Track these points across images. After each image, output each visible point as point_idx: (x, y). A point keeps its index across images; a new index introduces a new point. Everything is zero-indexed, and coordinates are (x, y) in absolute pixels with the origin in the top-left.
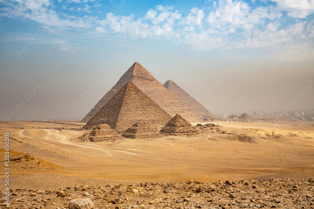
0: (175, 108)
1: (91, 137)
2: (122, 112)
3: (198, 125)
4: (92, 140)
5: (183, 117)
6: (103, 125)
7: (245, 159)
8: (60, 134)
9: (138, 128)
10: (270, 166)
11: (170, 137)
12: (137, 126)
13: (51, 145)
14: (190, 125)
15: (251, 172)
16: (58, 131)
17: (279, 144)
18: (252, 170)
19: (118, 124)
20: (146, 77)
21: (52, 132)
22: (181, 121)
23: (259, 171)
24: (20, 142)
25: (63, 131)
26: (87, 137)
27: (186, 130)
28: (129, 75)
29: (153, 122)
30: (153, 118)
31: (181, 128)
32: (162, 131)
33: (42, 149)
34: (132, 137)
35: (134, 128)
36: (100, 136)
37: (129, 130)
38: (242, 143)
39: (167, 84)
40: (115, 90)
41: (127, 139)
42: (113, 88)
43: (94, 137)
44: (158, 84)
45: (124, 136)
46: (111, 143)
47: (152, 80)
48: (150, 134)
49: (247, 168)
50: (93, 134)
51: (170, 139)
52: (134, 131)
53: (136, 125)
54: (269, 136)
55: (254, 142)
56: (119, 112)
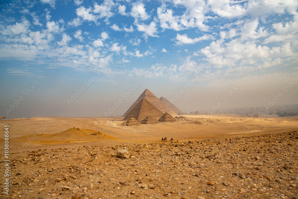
0: (165, 110)
1: (127, 124)
2: (141, 112)
3: (176, 117)
4: (127, 125)
5: (169, 114)
6: (132, 118)
7: (198, 132)
8: (113, 122)
10: (209, 135)
13: (109, 127)
14: (172, 117)
17: (212, 125)
19: (139, 117)
20: (152, 96)
21: (109, 122)
23: (204, 137)
24: (96, 126)
25: (114, 121)
26: (125, 124)
27: (170, 120)
28: (143, 94)
29: (155, 116)
30: (155, 114)
31: (168, 119)
32: (159, 120)
33: (105, 129)
34: (146, 123)
35: (146, 119)
36: (131, 123)
37: (144, 120)
39: (161, 99)
41: (143, 125)
42: (136, 101)
44: (157, 98)
45: (142, 123)
46: (136, 126)
47: (154, 97)
48: (154, 122)
49: (198, 136)
50: (128, 122)
51: (163, 124)
52: (146, 121)
53: (147, 118)
54: (208, 121)
55: (201, 124)
56: (139, 112)
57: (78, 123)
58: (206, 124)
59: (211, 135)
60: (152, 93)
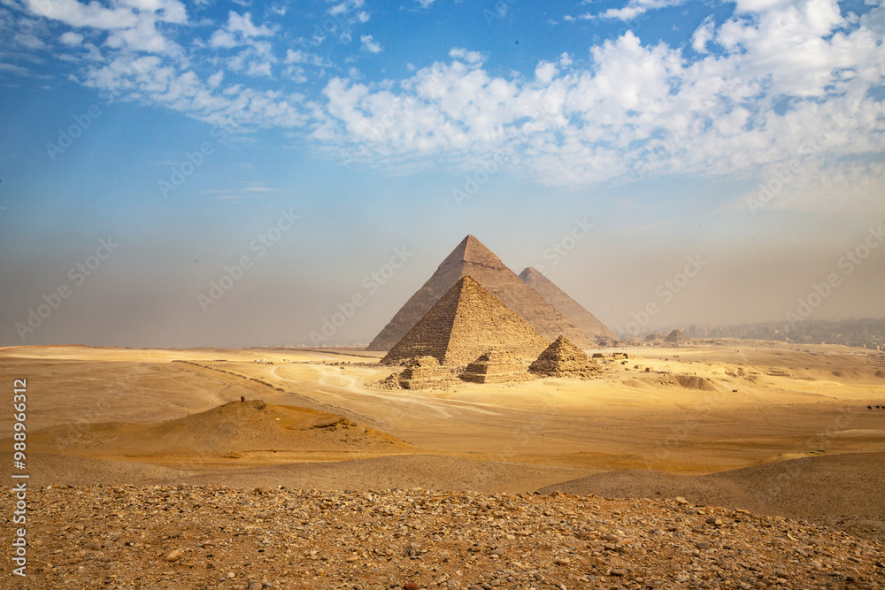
0: (546, 323)
1: (403, 381)
2: (454, 332)
3: (595, 356)
4: (405, 386)
5: (574, 342)
6: (424, 358)
8: (343, 374)
9: (488, 363)
10: (754, 436)
11: (549, 379)
12: (488, 359)
13: (335, 395)
14: (585, 357)
15: (723, 446)
16: (337, 368)
18: (722, 443)
19: (448, 355)
20: (489, 264)
21: (327, 370)
22: (569, 349)
24: (279, 389)
25: (347, 368)
26: (396, 380)
27: (578, 367)
28: (456, 259)
29: (514, 350)
30: (512, 343)
31: (569, 363)
32: (533, 369)
33: (321, 403)
34: (480, 380)
35: (481, 363)
36: (421, 379)
37: (471, 367)
38: (687, 390)
39: (526, 273)
40: (430, 289)
41: (470, 385)
42: (426, 285)
43: (409, 381)
44: (511, 275)
45: (462, 377)
46: (442, 392)
47: (499, 269)
48: (511, 374)
49: (713, 441)
50: (408, 374)
51: (550, 384)
52: (482, 369)
53: (484, 358)
54: (735, 376)
55: (711, 389)
56: (450, 332)
57: (199, 375)
58: (729, 387)
59: (764, 436)
60: (490, 255)
